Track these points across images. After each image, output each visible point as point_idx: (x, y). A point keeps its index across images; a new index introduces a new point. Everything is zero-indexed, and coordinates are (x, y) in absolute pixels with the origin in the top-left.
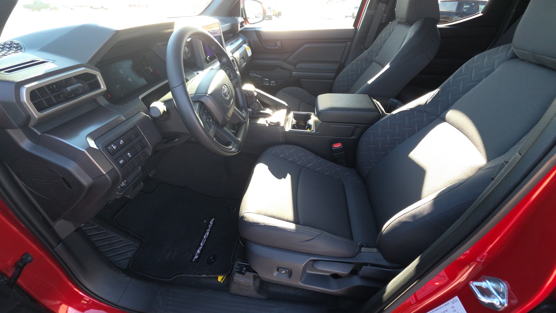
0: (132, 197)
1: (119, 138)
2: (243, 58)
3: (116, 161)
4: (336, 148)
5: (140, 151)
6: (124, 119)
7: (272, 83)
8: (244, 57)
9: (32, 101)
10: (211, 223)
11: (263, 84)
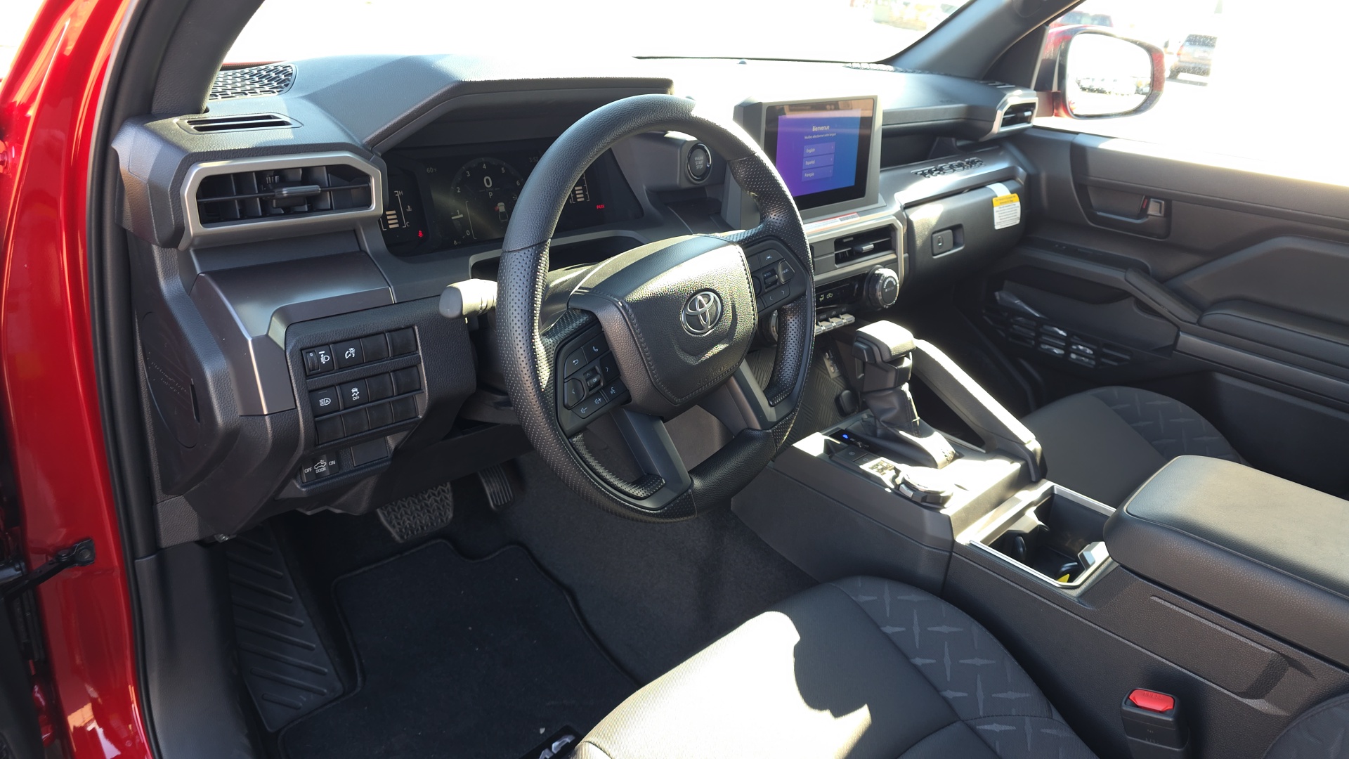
0: (402, 537)
1: (348, 341)
2: (955, 229)
3: (312, 395)
4: (1138, 707)
5: (392, 397)
6: (394, 300)
7: (1078, 352)
8: (964, 226)
9: (198, 198)
10: (555, 749)
11: (1039, 343)
